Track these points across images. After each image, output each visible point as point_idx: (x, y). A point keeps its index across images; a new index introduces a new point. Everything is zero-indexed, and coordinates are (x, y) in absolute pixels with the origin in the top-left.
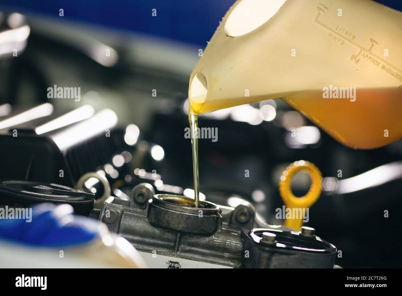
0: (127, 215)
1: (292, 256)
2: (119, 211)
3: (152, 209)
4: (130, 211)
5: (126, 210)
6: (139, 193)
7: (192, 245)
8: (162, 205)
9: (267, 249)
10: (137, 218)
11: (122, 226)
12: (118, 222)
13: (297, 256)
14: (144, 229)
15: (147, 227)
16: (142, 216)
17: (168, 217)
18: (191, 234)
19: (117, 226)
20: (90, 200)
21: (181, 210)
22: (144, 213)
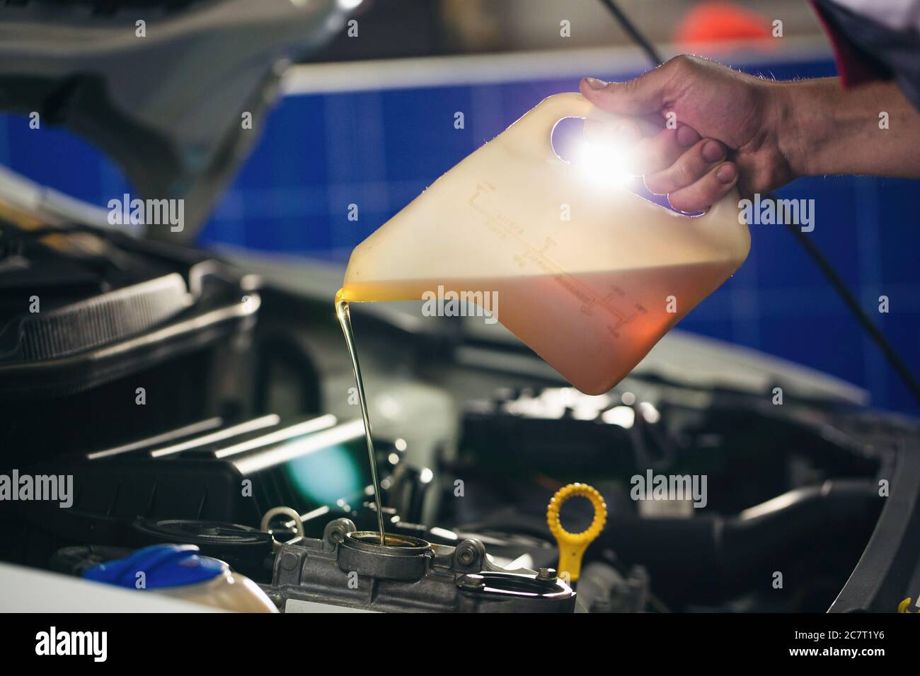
0: (311, 558)
1: (502, 603)
2: (299, 554)
3: (341, 549)
4: (315, 553)
5: (310, 552)
6: (333, 531)
7: (393, 594)
8: (352, 545)
9: (469, 594)
10: (325, 562)
11: (305, 573)
12: (298, 567)
13: (509, 602)
14: (332, 576)
15: (336, 573)
16: (330, 559)
17: (359, 559)
18: (390, 581)
19: (298, 574)
20: (264, 542)
21: (374, 551)
22: (332, 555)
